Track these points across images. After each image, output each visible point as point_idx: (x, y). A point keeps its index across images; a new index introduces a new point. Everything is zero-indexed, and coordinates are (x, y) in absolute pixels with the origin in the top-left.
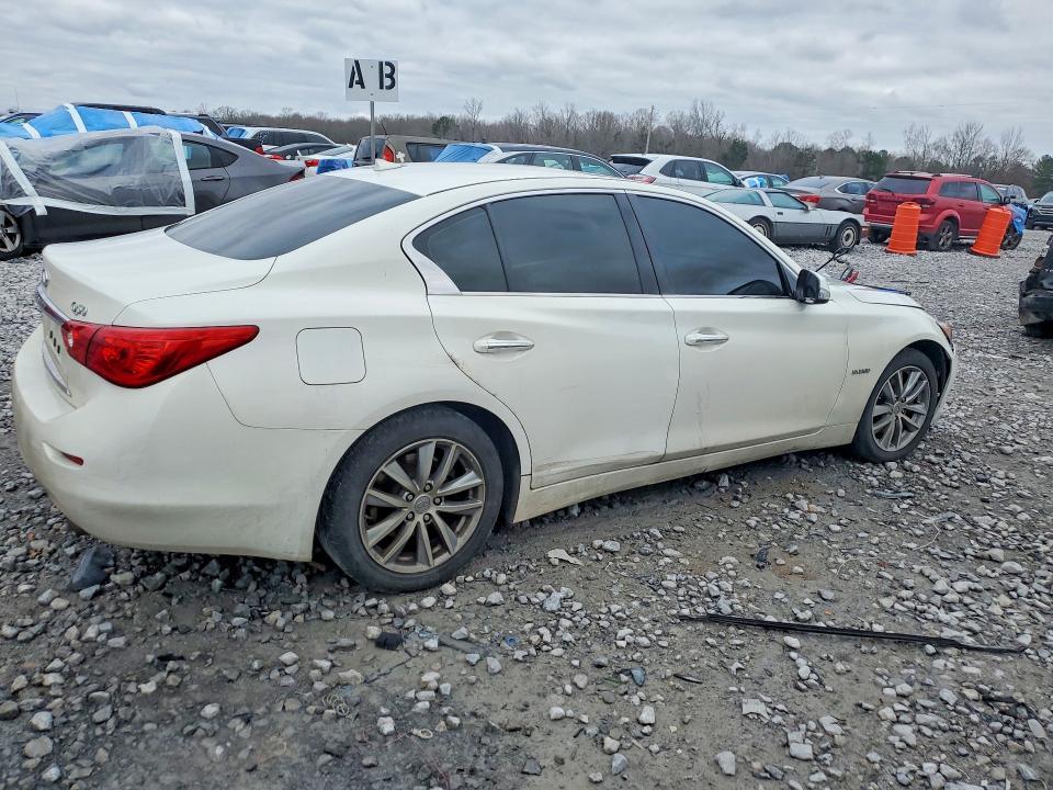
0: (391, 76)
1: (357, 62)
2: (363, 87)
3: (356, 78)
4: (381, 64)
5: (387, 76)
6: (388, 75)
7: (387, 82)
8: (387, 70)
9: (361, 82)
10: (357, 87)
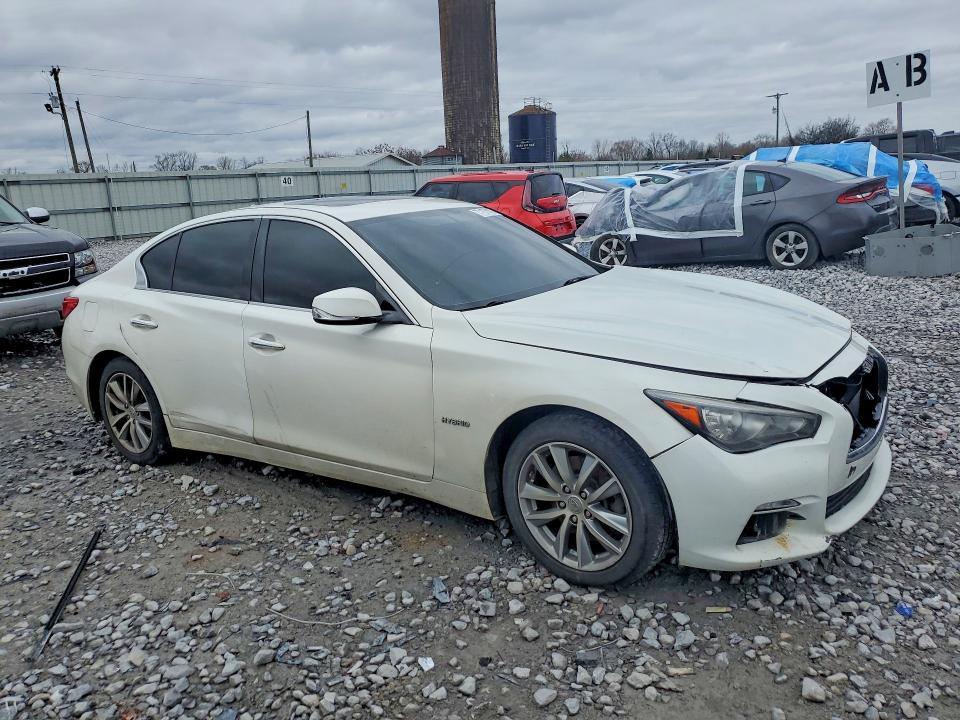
0: (921, 69)
1: (880, 64)
2: (887, 89)
3: (879, 81)
4: (909, 58)
5: (916, 70)
6: (917, 68)
7: (916, 76)
8: (916, 63)
9: (885, 85)
10: (880, 91)
